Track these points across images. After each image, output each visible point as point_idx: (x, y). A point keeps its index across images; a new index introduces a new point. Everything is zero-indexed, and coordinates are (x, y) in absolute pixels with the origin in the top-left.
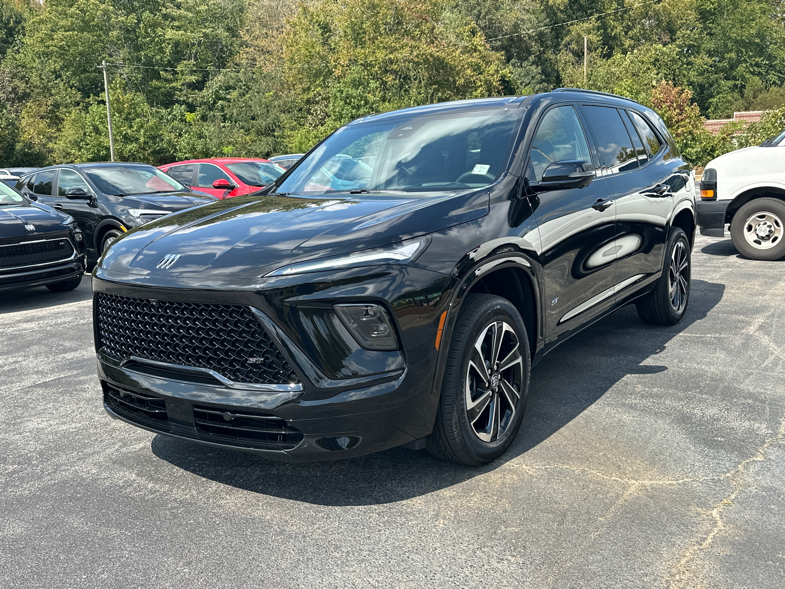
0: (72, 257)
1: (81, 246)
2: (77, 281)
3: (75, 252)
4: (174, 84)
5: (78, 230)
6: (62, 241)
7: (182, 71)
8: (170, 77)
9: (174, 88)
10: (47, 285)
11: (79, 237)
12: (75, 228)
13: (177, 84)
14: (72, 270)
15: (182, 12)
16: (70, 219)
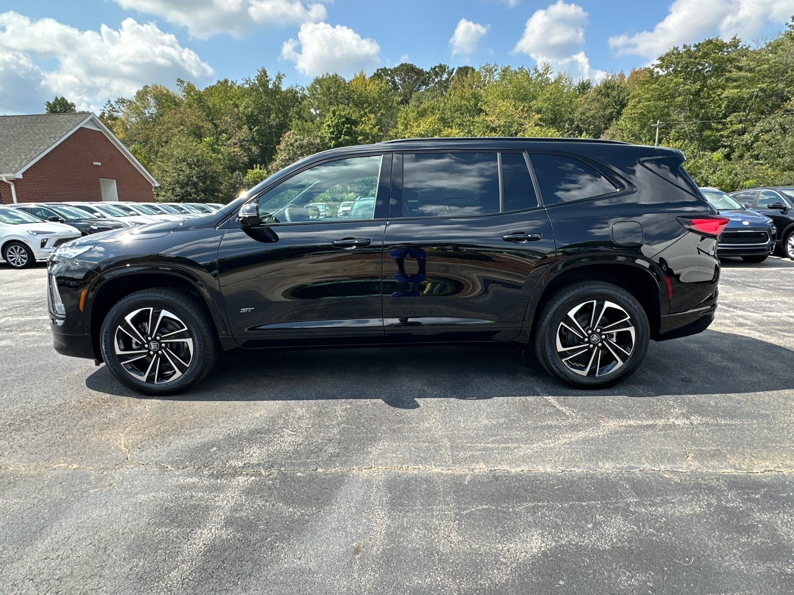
0: (767, 243)
1: (773, 237)
2: (765, 257)
3: (769, 240)
4: (722, 133)
5: (774, 227)
6: (763, 233)
7: (731, 121)
8: (720, 126)
9: (722, 136)
10: (742, 256)
11: (774, 232)
12: (772, 227)
13: (725, 133)
14: (765, 250)
15: (743, 73)
16: (771, 220)
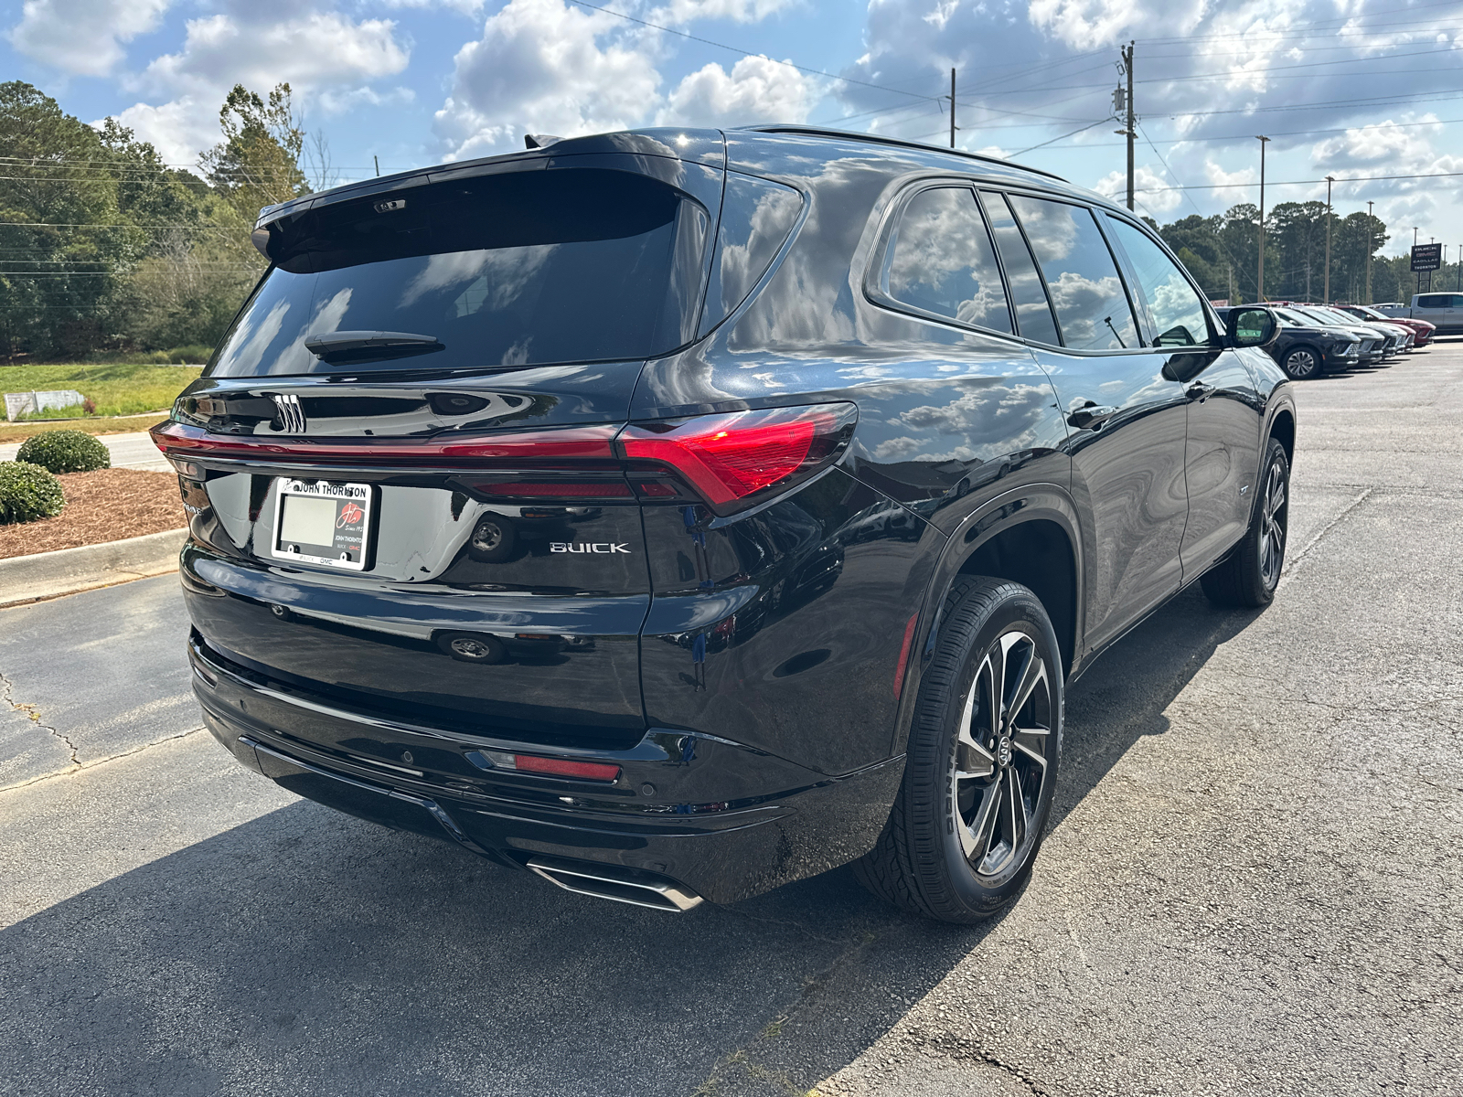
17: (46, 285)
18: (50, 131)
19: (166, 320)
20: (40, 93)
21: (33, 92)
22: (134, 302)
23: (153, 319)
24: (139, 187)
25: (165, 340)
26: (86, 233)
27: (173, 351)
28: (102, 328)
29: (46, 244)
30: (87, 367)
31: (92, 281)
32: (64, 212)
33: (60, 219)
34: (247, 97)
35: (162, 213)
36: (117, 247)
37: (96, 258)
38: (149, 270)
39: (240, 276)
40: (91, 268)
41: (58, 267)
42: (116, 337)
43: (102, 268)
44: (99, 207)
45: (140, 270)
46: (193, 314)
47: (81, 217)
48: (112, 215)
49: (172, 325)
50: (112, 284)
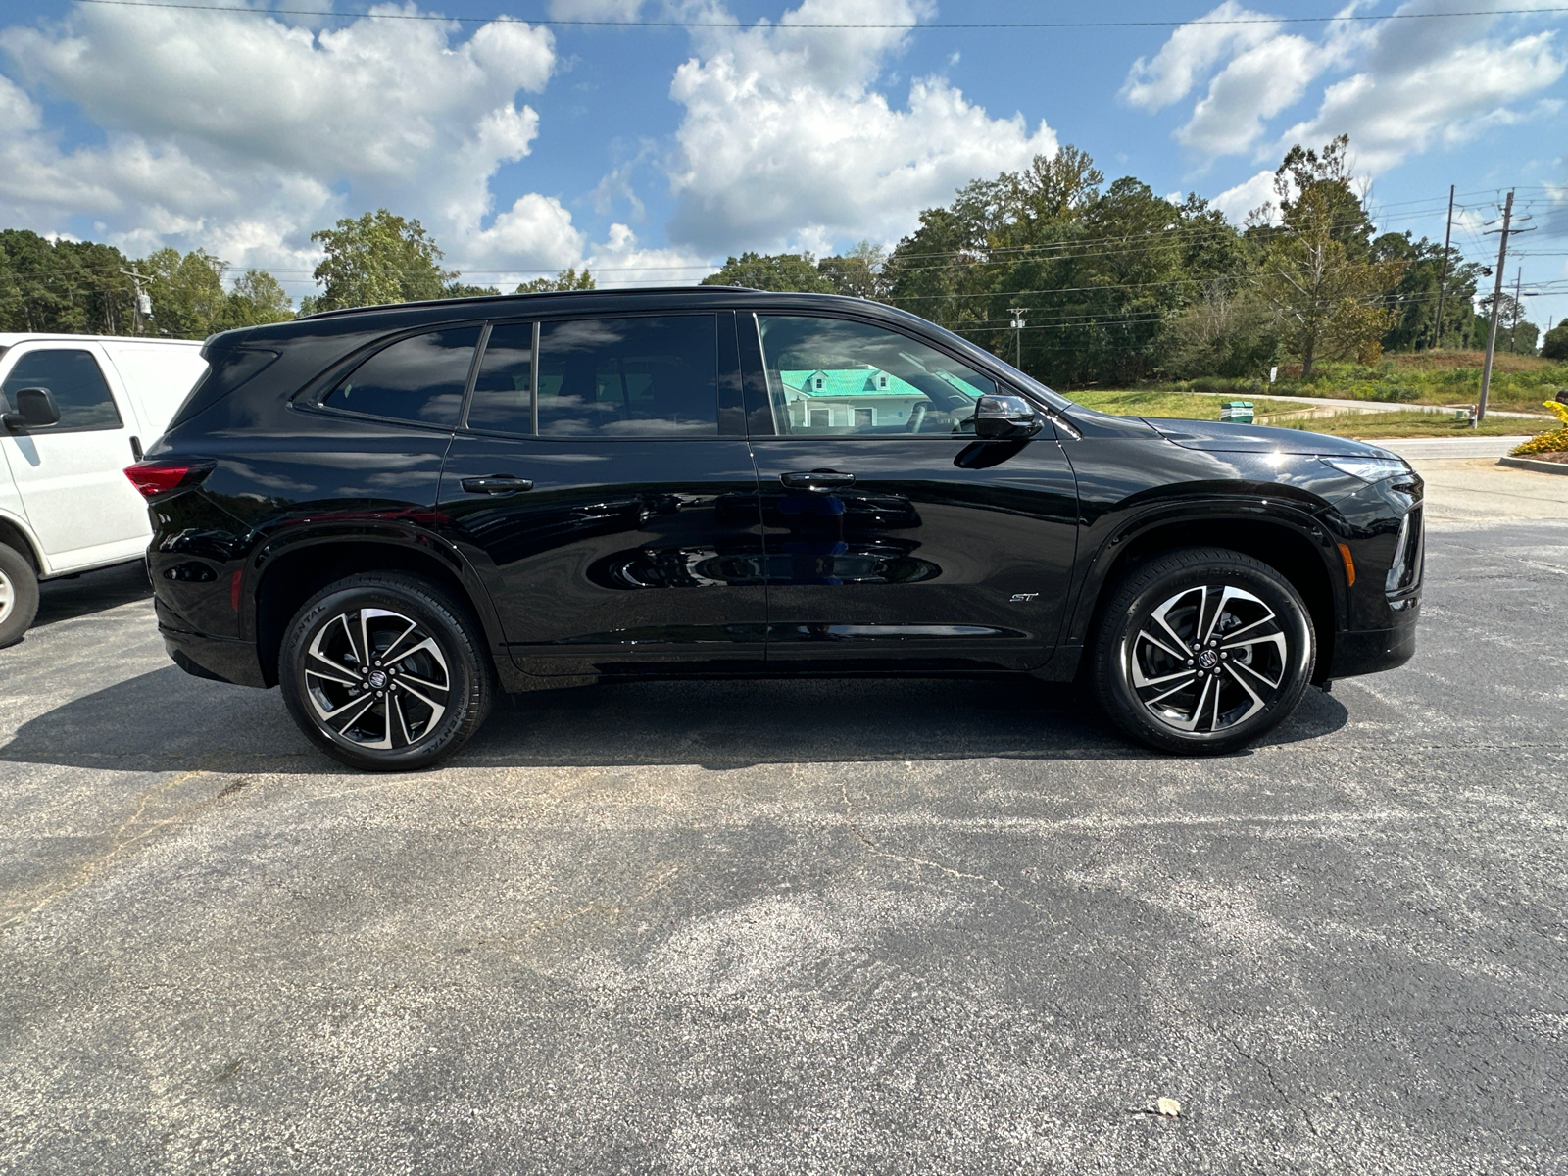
17: (1115, 331)
18: (1139, 212)
19: (1195, 356)
20: (1140, 183)
21: (1135, 183)
22: (1174, 340)
23: (1185, 356)
24: (1201, 247)
25: (1190, 372)
26: (1150, 289)
27: (1194, 381)
28: (1149, 362)
29: (1121, 298)
30: (1124, 394)
31: (1148, 326)
32: (1138, 274)
33: (1133, 282)
34: (1303, 155)
35: (1214, 268)
36: (1172, 298)
37: (1153, 308)
38: (1192, 314)
39: (1266, 315)
40: (1148, 317)
41: (1124, 318)
42: (1156, 370)
43: (1157, 316)
44: (1164, 267)
45: (1186, 315)
46: (1217, 351)
47: (1149, 278)
48: (1174, 272)
49: (1199, 360)
50: (1161, 329)
